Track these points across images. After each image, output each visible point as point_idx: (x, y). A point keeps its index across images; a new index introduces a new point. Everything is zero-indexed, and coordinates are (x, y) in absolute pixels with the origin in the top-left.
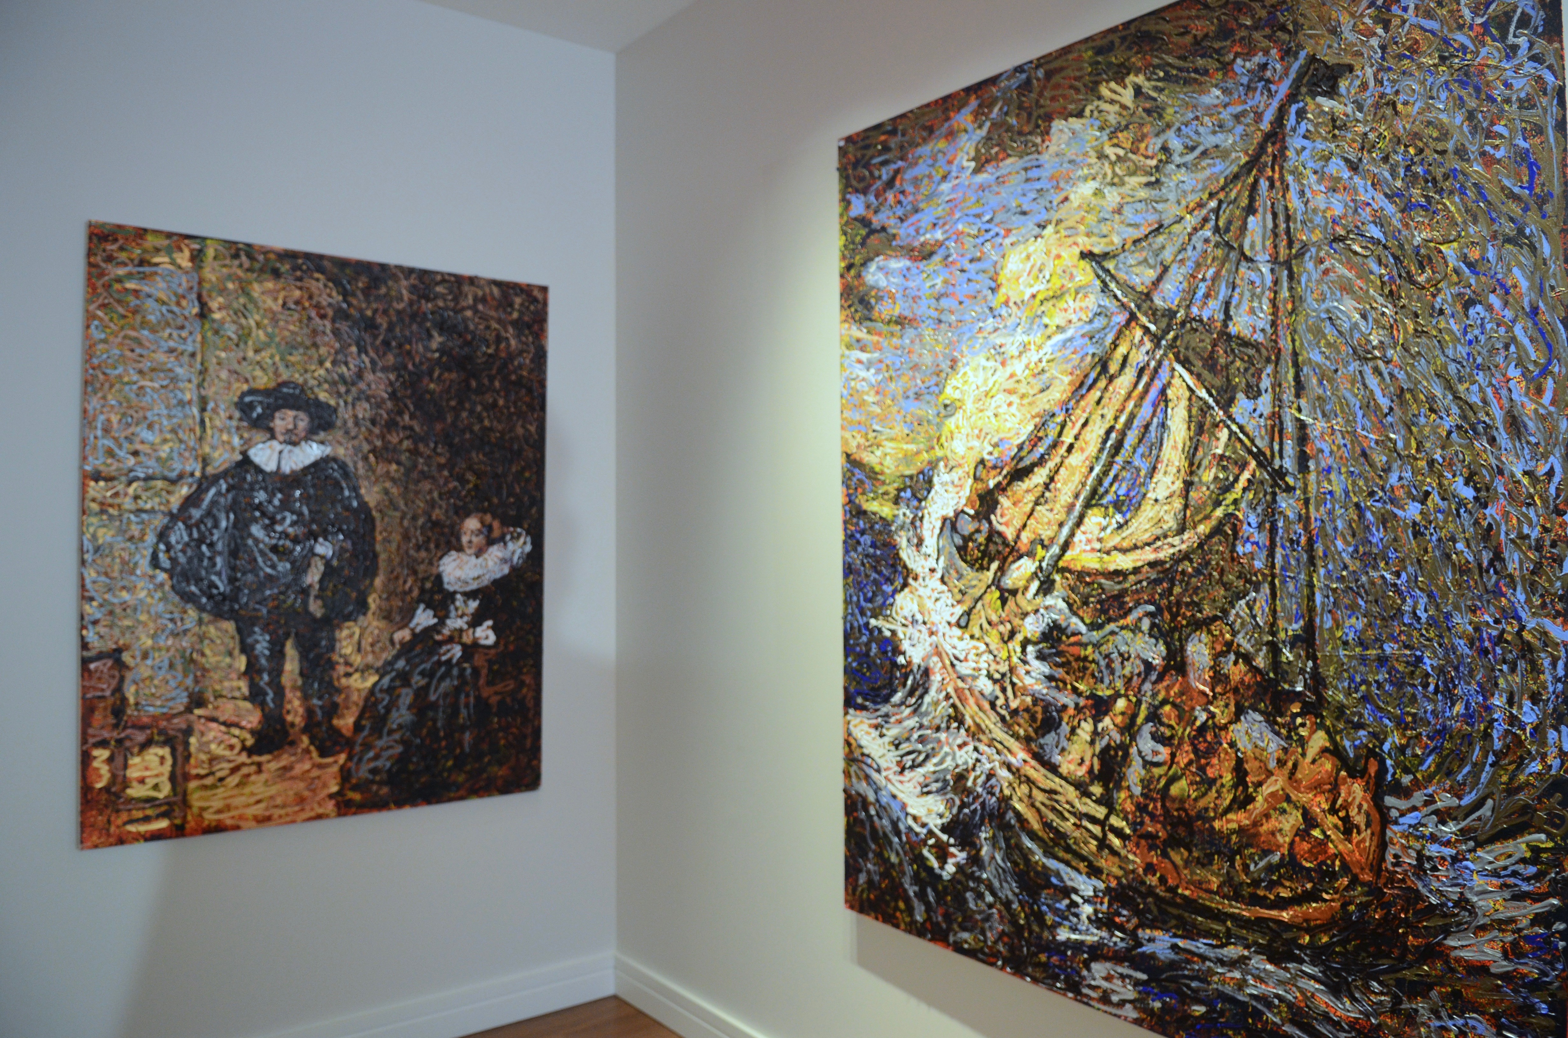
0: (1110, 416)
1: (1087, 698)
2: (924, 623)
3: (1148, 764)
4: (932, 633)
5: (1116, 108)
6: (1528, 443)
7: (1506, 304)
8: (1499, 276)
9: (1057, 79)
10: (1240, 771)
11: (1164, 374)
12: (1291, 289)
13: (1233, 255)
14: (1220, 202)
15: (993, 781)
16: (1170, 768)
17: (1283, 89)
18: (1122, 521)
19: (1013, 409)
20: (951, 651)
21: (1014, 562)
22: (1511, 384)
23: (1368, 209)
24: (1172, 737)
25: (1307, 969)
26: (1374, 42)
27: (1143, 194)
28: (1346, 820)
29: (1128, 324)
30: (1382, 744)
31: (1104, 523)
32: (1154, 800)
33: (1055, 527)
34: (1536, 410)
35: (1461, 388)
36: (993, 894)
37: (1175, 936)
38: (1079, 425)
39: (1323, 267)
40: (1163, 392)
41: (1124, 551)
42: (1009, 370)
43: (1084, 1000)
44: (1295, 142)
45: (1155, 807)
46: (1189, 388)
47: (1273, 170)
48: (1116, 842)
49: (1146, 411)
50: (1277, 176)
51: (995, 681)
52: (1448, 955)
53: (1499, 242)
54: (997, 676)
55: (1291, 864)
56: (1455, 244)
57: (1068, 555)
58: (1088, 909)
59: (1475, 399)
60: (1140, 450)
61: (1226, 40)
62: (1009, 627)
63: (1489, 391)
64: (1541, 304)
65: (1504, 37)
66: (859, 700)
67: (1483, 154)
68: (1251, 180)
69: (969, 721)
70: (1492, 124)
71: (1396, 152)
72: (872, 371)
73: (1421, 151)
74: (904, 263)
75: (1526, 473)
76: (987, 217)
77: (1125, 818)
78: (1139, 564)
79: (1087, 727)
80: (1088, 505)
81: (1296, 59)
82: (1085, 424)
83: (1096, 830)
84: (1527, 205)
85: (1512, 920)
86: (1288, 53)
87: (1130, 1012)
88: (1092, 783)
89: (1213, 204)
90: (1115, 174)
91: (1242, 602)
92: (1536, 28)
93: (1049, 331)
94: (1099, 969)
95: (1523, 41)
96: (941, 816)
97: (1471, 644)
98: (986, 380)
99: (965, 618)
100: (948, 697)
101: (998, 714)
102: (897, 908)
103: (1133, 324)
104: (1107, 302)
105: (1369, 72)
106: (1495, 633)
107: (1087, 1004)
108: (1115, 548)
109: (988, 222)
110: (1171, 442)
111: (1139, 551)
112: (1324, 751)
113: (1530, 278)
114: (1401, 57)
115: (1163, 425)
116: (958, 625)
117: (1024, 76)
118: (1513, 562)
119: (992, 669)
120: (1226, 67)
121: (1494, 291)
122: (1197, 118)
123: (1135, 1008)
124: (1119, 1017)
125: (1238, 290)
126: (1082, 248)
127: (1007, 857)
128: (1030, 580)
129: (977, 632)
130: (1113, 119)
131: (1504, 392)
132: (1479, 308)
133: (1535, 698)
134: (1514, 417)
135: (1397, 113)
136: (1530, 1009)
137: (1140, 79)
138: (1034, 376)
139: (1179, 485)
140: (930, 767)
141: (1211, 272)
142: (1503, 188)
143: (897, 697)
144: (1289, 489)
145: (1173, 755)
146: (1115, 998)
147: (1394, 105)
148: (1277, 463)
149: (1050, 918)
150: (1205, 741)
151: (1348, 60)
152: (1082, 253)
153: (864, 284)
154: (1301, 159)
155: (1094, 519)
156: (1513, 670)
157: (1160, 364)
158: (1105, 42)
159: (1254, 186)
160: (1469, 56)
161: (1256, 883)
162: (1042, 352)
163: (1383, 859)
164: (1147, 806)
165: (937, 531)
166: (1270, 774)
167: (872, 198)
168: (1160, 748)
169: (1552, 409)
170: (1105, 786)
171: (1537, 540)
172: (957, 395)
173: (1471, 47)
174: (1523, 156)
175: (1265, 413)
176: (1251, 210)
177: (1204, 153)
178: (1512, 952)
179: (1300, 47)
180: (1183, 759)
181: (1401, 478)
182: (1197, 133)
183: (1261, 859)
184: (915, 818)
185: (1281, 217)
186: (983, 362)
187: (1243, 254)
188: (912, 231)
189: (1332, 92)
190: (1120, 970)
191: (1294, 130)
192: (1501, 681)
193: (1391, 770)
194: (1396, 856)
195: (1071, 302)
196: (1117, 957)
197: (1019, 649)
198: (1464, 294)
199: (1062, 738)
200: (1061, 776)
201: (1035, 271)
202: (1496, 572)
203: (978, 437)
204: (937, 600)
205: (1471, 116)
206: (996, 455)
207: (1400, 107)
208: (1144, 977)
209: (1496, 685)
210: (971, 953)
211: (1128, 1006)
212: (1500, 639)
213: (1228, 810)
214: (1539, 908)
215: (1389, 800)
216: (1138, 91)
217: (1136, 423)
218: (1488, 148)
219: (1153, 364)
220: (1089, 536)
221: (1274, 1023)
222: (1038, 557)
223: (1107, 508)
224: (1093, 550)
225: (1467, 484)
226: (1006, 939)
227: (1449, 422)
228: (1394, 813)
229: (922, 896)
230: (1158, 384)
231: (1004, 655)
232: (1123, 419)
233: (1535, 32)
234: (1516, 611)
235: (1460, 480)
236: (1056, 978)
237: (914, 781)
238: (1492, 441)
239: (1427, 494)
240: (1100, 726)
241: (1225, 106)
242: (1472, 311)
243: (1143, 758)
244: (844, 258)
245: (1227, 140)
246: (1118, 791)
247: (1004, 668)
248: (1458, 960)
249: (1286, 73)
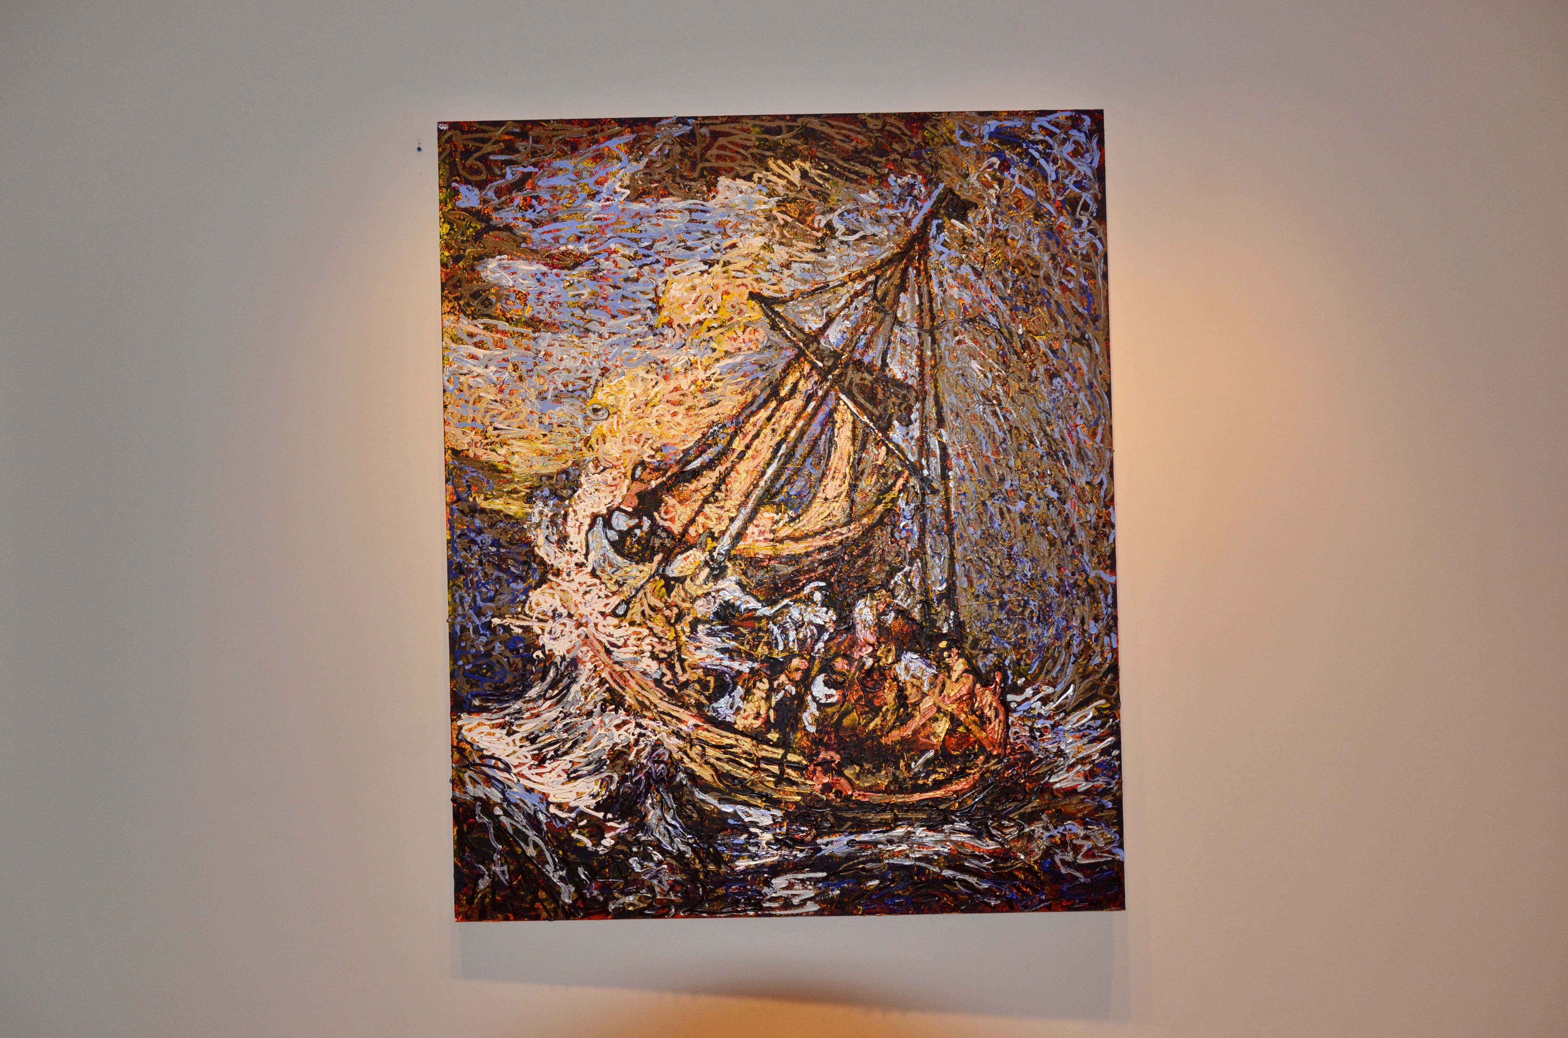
0: (781, 430)
1: (762, 662)
2: (570, 616)
3: (821, 706)
4: (579, 625)
5: (784, 182)
6: (1089, 464)
7: (1074, 379)
8: (1071, 361)
9: (722, 141)
10: (901, 696)
11: (831, 402)
12: (933, 350)
13: (889, 320)
14: (878, 278)
15: (660, 750)
16: (842, 706)
17: (927, 206)
18: (794, 516)
19: (678, 418)
20: (604, 639)
21: (682, 553)
22: (1078, 428)
23: (988, 304)
24: (844, 682)
25: (957, 826)
26: (992, 191)
27: (810, 256)
28: (982, 716)
29: (797, 358)
30: (1004, 661)
31: (777, 517)
32: (828, 733)
33: (727, 521)
34: (1092, 445)
35: (1048, 429)
36: (663, 852)
37: (851, 834)
38: (749, 437)
39: (957, 338)
40: (831, 414)
41: (796, 540)
42: (672, 384)
43: (766, 913)
44: (935, 246)
45: (830, 739)
46: (852, 414)
47: (920, 264)
48: (793, 774)
49: (815, 429)
50: (922, 268)
51: (660, 661)
52: (1052, 789)
53: (1071, 340)
54: (663, 655)
55: (944, 756)
56: (1044, 337)
57: (741, 545)
58: (768, 836)
59: (1057, 436)
60: (810, 460)
61: (881, 157)
62: (676, 610)
63: (1065, 431)
64: (1095, 382)
65: (1073, 213)
66: (476, 702)
67: (1061, 283)
68: (902, 266)
69: (629, 700)
70: (1066, 266)
71: (1007, 270)
72: (493, 368)
73: (1023, 273)
74: (538, 268)
75: (1088, 483)
76: (646, 244)
77: (802, 754)
78: (811, 549)
79: (764, 685)
80: (760, 503)
81: (937, 188)
82: (757, 436)
83: (775, 769)
84: (1086, 319)
85: (1089, 756)
86: (930, 182)
87: (812, 907)
88: (769, 731)
89: (871, 278)
90: (784, 236)
91: (900, 574)
92: (1092, 213)
93: (716, 355)
94: (780, 882)
95: (1085, 219)
96: (594, 796)
97: (1058, 589)
98: (646, 391)
99: (624, 607)
100: (602, 682)
101: (665, 689)
102: (536, 899)
103: (802, 359)
104: (776, 338)
105: (989, 212)
106: (1072, 581)
107: (772, 915)
108: (788, 537)
109: (646, 248)
110: (838, 454)
111: (810, 540)
112: (966, 671)
113: (1089, 365)
114: (1010, 208)
115: (831, 442)
116: (614, 614)
117: (688, 129)
118: (1082, 536)
119: (656, 650)
120: (883, 179)
121: (1067, 370)
122: (858, 210)
123: (816, 902)
124: (801, 915)
125: (892, 345)
126: (750, 289)
127: (679, 812)
128: (700, 568)
129: (638, 619)
130: (780, 190)
131: (1074, 433)
132: (1059, 379)
133: (1096, 619)
134: (1080, 449)
135: (1007, 244)
136: (1102, 807)
137: (807, 166)
138: (702, 391)
139: (846, 487)
140: (579, 752)
141: (870, 328)
142: (1073, 307)
143: (533, 693)
144: (935, 492)
145: (844, 696)
146: (796, 901)
147: (1005, 239)
148: (926, 472)
149: (727, 854)
150: (873, 680)
151: (973, 199)
152: (751, 293)
153: (479, 279)
154: (941, 259)
155: (767, 515)
156: (1083, 603)
157: (827, 394)
158: (773, 124)
159: (905, 271)
160: (1053, 219)
161: (916, 776)
162: (709, 373)
163: (1008, 737)
164: (821, 740)
165: (585, 528)
166: (924, 695)
167: (491, 194)
168: (832, 691)
169: (1101, 445)
170: (781, 731)
171: (1095, 523)
172: (611, 400)
173: (1054, 214)
174: (1083, 289)
175: (916, 437)
176: (902, 288)
177: (864, 238)
178: (1089, 776)
179: (940, 179)
180: (853, 697)
181: (1012, 485)
182: (857, 220)
183: (919, 758)
184: (559, 806)
185: (925, 299)
186: (642, 374)
187: (896, 318)
188: (548, 237)
189: (963, 219)
190: (800, 876)
191: (935, 238)
192: (1077, 610)
193: (1011, 677)
194: (1016, 733)
195: (740, 333)
196: (797, 867)
197: (687, 629)
198: (1050, 370)
199: (737, 699)
200: (736, 732)
201: (701, 301)
202: (1072, 544)
203: (636, 441)
204: (586, 593)
205: (1053, 258)
206: (658, 457)
207: (1009, 240)
208: (825, 874)
209: (1074, 613)
210: (639, 914)
211: (809, 903)
212: (1075, 585)
213: (893, 728)
214: (1102, 745)
215: (1010, 697)
216: (804, 174)
217: (805, 438)
218: (1063, 280)
219: (820, 393)
220: (763, 529)
221: (935, 873)
222: (708, 548)
223: (779, 505)
224: (766, 539)
225: (1053, 489)
226: (678, 888)
227: (1041, 451)
228: (1013, 705)
229: (571, 878)
230: (825, 409)
231: (671, 635)
232: (793, 434)
233: (1092, 215)
234: (1083, 566)
235: (1049, 487)
236: (737, 902)
237: (559, 770)
238: (1068, 463)
239: (1029, 495)
240: (776, 684)
241: (882, 207)
242: (1054, 381)
243: (817, 702)
244: (447, 246)
245: (882, 232)
246: (794, 733)
247: (673, 647)
248: (1058, 790)
249: (929, 195)
